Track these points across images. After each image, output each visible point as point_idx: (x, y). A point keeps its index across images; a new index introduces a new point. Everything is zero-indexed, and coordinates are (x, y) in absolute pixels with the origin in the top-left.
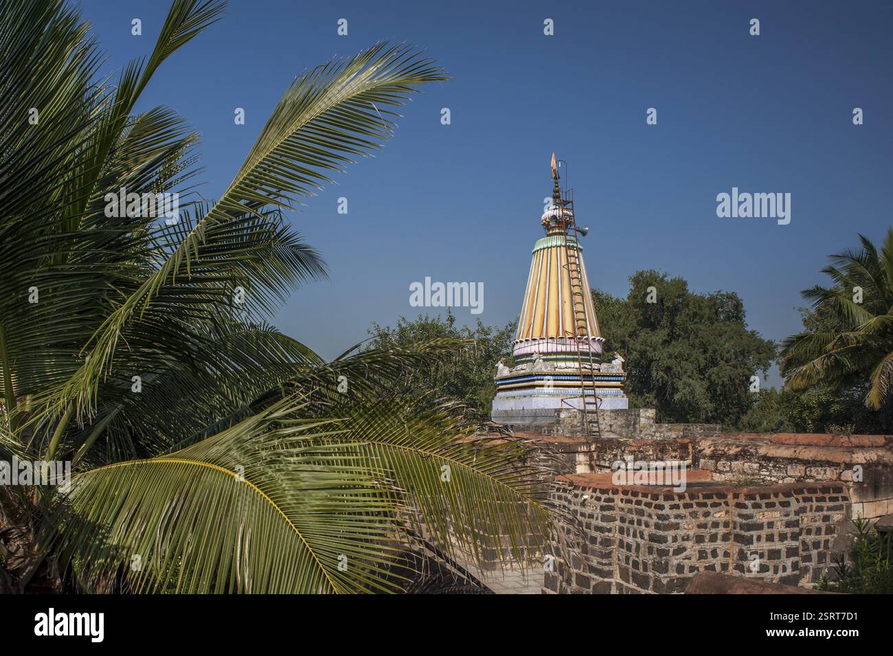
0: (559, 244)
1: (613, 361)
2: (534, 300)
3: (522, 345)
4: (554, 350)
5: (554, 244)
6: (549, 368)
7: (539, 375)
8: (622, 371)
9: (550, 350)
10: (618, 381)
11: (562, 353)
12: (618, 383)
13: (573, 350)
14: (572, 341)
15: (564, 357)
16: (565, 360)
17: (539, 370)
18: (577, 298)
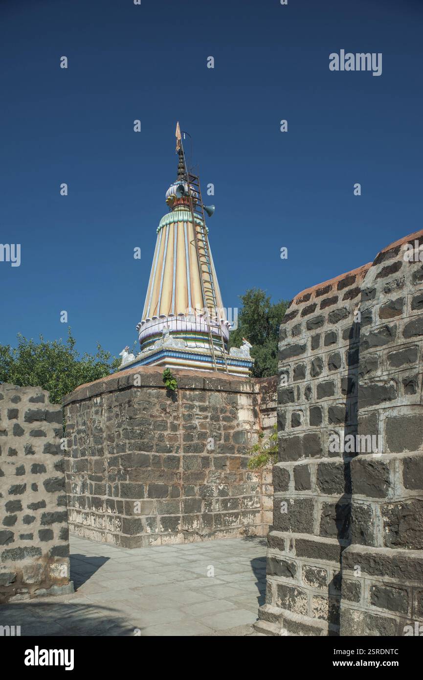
0: (186, 218)
1: (241, 347)
2: (162, 277)
3: (149, 324)
4: (184, 328)
5: (181, 218)
6: (180, 345)
7: (170, 351)
8: (249, 357)
9: (179, 328)
10: (246, 367)
11: (191, 332)
12: (247, 370)
15: (194, 336)
16: (195, 340)
17: (170, 346)
18: (206, 277)
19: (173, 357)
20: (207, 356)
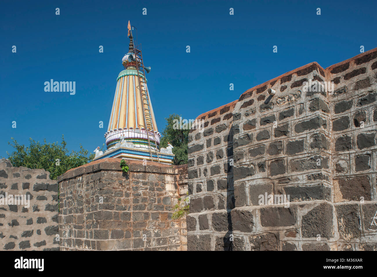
0: (134, 73)
1: (167, 147)
2: (120, 107)
4: (133, 136)
5: (131, 73)
6: (130, 146)
7: (124, 149)
8: (172, 154)
9: (130, 136)
10: (170, 159)
11: (137, 138)
12: (170, 161)
13: (144, 137)
14: (144, 131)
15: (139, 141)
16: (140, 143)
17: (124, 147)
18: (146, 107)
19: (126, 153)
20: (147, 153)
